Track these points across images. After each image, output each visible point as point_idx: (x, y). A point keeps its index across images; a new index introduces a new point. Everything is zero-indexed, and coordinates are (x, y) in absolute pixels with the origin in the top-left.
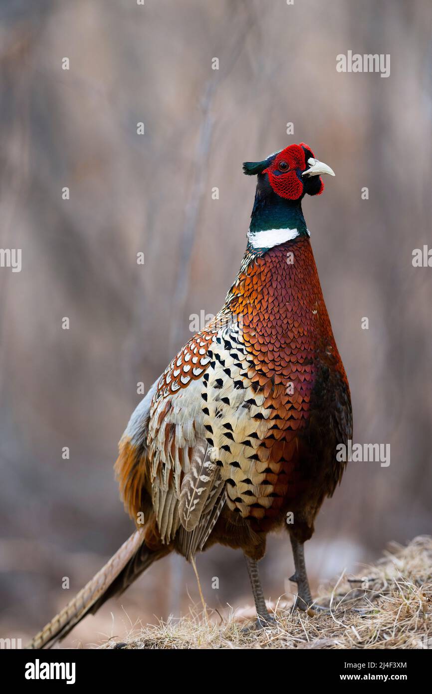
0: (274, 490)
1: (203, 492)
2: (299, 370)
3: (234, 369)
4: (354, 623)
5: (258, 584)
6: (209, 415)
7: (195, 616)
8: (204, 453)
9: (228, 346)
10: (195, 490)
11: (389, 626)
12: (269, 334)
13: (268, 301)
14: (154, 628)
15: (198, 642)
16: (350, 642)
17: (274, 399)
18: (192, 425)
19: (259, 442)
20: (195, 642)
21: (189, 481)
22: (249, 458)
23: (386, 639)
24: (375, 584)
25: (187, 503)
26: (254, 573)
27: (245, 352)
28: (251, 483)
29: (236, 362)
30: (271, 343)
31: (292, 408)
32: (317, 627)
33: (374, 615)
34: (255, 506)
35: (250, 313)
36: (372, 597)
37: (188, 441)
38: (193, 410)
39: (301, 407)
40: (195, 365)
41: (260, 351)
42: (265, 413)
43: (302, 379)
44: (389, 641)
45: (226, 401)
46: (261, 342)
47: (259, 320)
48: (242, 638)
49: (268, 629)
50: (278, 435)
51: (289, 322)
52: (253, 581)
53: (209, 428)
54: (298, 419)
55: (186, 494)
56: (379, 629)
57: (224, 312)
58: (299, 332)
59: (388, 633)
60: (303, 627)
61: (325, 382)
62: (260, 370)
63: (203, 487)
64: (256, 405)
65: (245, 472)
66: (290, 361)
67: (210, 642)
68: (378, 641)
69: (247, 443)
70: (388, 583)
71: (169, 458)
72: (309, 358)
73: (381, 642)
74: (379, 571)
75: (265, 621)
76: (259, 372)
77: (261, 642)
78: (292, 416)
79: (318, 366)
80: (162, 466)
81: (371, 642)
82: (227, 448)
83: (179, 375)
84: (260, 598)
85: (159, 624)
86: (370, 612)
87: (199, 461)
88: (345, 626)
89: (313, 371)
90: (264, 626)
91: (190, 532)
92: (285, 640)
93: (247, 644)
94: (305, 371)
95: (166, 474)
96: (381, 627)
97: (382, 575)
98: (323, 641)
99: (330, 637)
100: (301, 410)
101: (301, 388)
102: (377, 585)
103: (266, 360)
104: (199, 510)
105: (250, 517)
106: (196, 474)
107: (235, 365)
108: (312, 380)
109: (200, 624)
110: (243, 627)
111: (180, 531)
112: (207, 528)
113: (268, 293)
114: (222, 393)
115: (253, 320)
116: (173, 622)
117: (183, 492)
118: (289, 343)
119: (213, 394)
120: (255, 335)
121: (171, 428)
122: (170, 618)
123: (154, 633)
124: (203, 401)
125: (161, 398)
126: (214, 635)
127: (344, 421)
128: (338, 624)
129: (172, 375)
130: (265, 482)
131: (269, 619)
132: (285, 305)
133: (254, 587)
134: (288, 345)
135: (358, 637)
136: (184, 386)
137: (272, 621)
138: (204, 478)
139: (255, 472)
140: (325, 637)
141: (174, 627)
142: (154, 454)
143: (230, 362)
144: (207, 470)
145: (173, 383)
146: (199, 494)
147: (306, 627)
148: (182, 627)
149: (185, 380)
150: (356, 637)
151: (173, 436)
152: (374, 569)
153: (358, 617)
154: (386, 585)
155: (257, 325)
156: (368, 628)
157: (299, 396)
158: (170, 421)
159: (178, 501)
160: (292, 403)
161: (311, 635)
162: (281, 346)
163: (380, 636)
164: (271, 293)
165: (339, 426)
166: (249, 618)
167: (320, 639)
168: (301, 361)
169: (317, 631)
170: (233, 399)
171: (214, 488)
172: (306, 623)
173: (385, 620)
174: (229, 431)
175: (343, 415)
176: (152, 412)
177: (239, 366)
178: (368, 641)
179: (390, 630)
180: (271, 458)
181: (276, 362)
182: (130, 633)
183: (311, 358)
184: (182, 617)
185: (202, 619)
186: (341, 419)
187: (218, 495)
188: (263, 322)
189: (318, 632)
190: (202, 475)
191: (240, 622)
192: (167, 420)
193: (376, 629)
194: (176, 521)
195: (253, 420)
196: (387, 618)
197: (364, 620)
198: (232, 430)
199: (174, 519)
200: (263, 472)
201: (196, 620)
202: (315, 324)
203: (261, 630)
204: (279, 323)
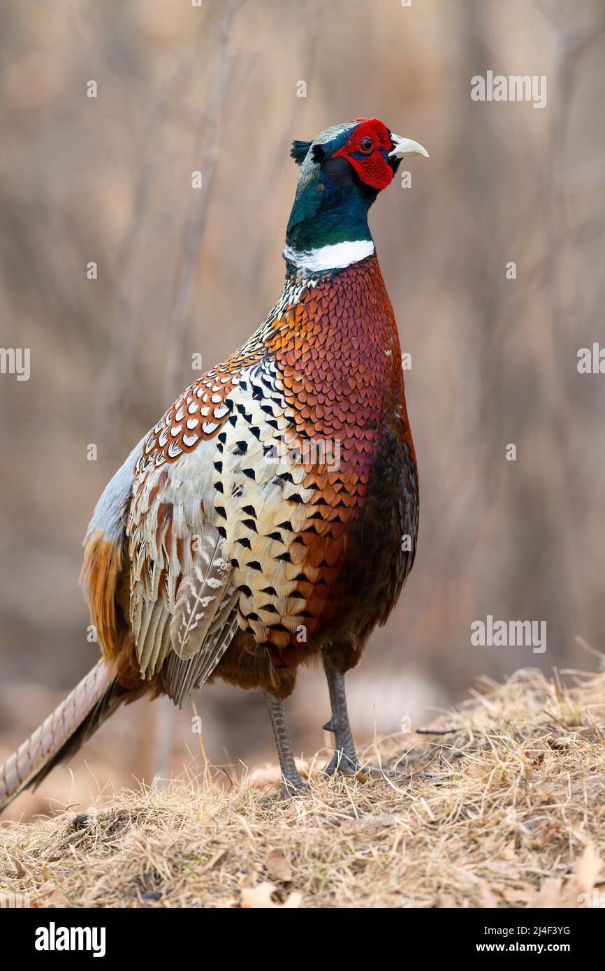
0: (307, 606)
1: (211, 603)
2: (357, 437)
3: (265, 429)
4: (425, 793)
5: (285, 734)
6: (222, 492)
7: (192, 778)
8: (214, 546)
9: (258, 393)
10: (199, 599)
11: (476, 799)
12: (322, 379)
13: (327, 334)
14: (132, 794)
15: (196, 816)
16: (419, 821)
17: (319, 475)
18: (200, 506)
19: (293, 536)
20: (192, 816)
21: (189, 586)
22: (277, 558)
23: (470, 818)
24: (456, 737)
25: (184, 619)
26: (278, 718)
27: (284, 405)
28: (275, 594)
29: (269, 418)
30: (322, 393)
31: (343, 490)
32: (371, 798)
33: (454, 782)
34: (278, 627)
35: (297, 348)
36: (451, 756)
37: (192, 528)
38: (202, 483)
39: (355, 490)
40: (206, 419)
41: (306, 403)
42: (305, 494)
43: (360, 450)
44: (474, 821)
45: (250, 473)
46: (309, 390)
47: (310, 359)
48: (261, 811)
49: (299, 799)
50: (320, 528)
51: (352, 365)
52: (276, 730)
53: (221, 511)
54: (349, 507)
55: (184, 605)
56: (461, 804)
57: (254, 346)
58: (363, 380)
59: (473, 809)
60: (350, 798)
61: (391, 456)
62: (303, 432)
63: (211, 596)
64: (292, 482)
65: (268, 577)
66: (346, 421)
67: (213, 815)
68: (458, 821)
69: (276, 536)
70: (475, 737)
71: (161, 553)
72: (372, 419)
73: (463, 822)
74: (462, 719)
75: (293, 787)
76: (301, 435)
77: (288, 818)
78: (341, 502)
79: (383, 433)
80: (149, 564)
81: (448, 822)
82: (245, 542)
83: (181, 434)
84: (287, 754)
85: (139, 789)
86: (448, 778)
87: (206, 557)
88: (412, 797)
89: (375, 439)
90: (293, 795)
91: (185, 661)
92: (323, 816)
93: (268, 821)
94: (365, 438)
95: (155, 576)
96: (465, 801)
97: (467, 724)
98: (379, 819)
99: (389, 813)
100: (354, 495)
101: (358, 463)
102: (458, 739)
103: (313, 418)
104: (203, 629)
105: (269, 644)
106: (200, 577)
107: (267, 422)
108: (373, 453)
109: (198, 791)
110: (261, 795)
111: (169, 660)
112: (213, 655)
113: (329, 323)
114: (244, 461)
115: (301, 358)
116: (160, 786)
117: (179, 603)
118: (348, 396)
119: (230, 463)
120: (301, 381)
121: (166, 511)
122: (157, 779)
123: (132, 801)
124: (216, 472)
125: (150, 467)
126: (220, 806)
127: (408, 516)
128: (401, 794)
129: (169, 435)
130: (296, 594)
131: (300, 785)
132: (350, 340)
133: (278, 738)
134: (346, 397)
135: (430, 814)
136: (189, 449)
137: (304, 788)
138: (213, 583)
139: (282, 577)
140: (382, 813)
141: (162, 793)
142: (138, 549)
143: (259, 418)
144: (218, 570)
145: (171, 446)
146: (204, 605)
147: (354, 798)
148: (173, 794)
149: (189, 441)
150: (426, 813)
151: (168, 520)
152: (455, 716)
153: (430, 785)
154: (472, 739)
155: (307, 366)
156: (444, 802)
157: (354, 474)
158: (165, 500)
159: (170, 615)
160: (343, 483)
161: (361, 809)
162: (335, 399)
163: (462, 814)
164: (334, 324)
165: (402, 521)
166: (271, 783)
167: (374, 815)
168: (361, 423)
169: (370, 804)
170: (261, 471)
171: (227, 597)
172: (355, 793)
173: (470, 790)
174: (250, 517)
175: (408, 507)
176: (135, 488)
177: (274, 424)
178: (444, 821)
179: (476, 805)
180: (308, 559)
181: (326, 421)
182: (97, 801)
183: (375, 420)
184: (174, 779)
185: (202, 782)
186: (405, 513)
187: (231, 608)
188: (316, 362)
189: (372, 805)
190: (210, 577)
191: (258, 787)
192: (160, 498)
193: (457, 802)
194: (166, 645)
195: (286, 504)
196: (472, 788)
197: (438, 789)
198: (255, 516)
199: (163, 642)
200: (293, 580)
201: (195, 782)
202: (386, 371)
203: (289, 800)
204: (339, 365)
